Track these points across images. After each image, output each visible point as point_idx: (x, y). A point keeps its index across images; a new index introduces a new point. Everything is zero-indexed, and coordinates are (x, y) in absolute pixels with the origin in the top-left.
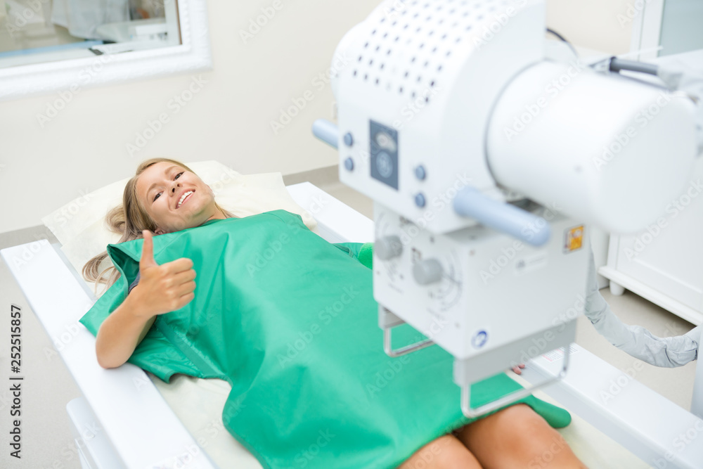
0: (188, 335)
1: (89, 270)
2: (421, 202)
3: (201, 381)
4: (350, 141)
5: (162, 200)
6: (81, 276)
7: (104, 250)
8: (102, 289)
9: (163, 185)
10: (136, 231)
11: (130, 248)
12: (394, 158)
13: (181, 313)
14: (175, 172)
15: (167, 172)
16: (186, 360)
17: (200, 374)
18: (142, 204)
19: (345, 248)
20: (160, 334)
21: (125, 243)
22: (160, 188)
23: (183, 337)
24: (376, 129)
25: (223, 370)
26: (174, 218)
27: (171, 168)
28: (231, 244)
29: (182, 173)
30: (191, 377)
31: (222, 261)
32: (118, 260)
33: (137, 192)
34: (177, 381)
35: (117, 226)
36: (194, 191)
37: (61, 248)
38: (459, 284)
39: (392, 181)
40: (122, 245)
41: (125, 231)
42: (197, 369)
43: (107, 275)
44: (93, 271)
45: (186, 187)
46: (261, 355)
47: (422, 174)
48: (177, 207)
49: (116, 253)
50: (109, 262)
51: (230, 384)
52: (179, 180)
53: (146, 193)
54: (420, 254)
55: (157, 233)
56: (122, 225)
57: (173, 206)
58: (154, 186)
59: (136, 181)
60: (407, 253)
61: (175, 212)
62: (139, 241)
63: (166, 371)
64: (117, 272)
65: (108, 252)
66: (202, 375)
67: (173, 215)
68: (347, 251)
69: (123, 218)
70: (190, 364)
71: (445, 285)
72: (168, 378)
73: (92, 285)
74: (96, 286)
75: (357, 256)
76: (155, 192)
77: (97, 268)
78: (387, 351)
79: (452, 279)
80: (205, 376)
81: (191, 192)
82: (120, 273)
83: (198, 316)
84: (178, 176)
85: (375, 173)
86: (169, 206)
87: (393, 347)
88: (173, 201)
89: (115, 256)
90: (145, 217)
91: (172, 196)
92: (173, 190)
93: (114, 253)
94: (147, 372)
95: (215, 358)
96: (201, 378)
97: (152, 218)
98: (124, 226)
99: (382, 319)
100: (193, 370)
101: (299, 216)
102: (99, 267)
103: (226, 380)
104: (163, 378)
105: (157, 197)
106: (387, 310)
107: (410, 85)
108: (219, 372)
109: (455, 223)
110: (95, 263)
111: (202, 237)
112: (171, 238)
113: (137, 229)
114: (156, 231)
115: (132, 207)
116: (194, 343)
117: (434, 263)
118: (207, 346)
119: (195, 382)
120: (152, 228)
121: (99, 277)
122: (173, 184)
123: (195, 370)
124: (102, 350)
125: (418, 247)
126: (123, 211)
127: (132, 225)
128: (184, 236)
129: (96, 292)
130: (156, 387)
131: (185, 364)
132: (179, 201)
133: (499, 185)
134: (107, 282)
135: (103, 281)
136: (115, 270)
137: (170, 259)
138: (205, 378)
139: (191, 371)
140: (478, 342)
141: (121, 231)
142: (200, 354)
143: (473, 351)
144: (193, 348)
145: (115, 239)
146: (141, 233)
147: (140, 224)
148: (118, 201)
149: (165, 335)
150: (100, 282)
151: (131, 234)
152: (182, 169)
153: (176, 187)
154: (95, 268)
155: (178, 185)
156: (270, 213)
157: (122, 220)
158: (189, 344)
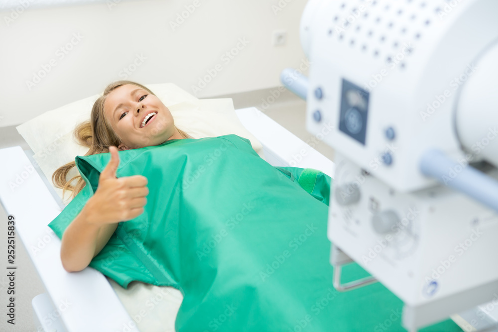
0: (145, 244)
1: (58, 177)
2: (388, 160)
3: (155, 288)
4: (320, 95)
5: (128, 119)
6: (51, 182)
7: (73, 159)
8: (69, 196)
9: (129, 105)
10: (102, 145)
11: (95, 160)
12: (363, 115)
13: (140, 223)
14: (139, 94)
15: (133, 94)
16: (143, 267)
17: (155, 281)
18: (109, 122)
19: (287, 172)
20: (119, 241)
21: (92, 156)
22: (126, 108)
23: (140, 245)
24: (347, 87)
25: (176, 280)
26: (138, 136)
27: (136, 91)
28: (189, 165)
29: (146, 96)
30: (147, 284)
31: (180, 180)
32: (85, 170)
33: (104, 110)
34: (134, 287)
35: (84, 139)
36: (157, 113)
37: (33, 156)
38: (416, 238)
39: (360, 137)
40: (89, 157)
41: (92, 145)
42: (152, 276)
43: (74, 183)
44: (61, 178)
45: (149, 109)
46: (213, 272)
47: (391, 135)
48: (141, 126)
49: (83, 164)
50: (76, 171)
51: (182, 293)
52: (144, 102)
53: (113, 111)
54: (377, 204)
55: (120, 148)
56: (89, 139)
57: (137, 126)
58: (120, 106)
59: (105, 100)
60: (365, 201)
61: (139, 130)
62: (105, 155)
63: (125, 278)
64: (83, 181)
65: (76, 163)
66: (157, 282)
67: (137, 134)
68: (289, 175)
69: (90, 133)
70: (146, 271)
71: (402, 236)
72: (127, 285)
73: (59, 191)
74: (64, 192)
75: (297, 180)
76: (121, 111)
77: (65, 175)
78: (336, 285)
79: (409, 230)
80: (159, 283)
81: (154, 113)
82: (85, 182)
83: (155, 228)
84: (142, 98)
85: (343, 127)
86: (134, 125)
87: (342, 281)
88: (138, 120)
89: (82, 167)
90: (110, 133)
91: (137, 116)
92: (138, 111)
93: (81, 164)
94: (108, 277)
95: (169, 267)
96: (156, 285)
97: (117, 135)
98: (92, 140)
99: (334, 257)
100: (149, 278)
101: (248, 141)
102: (68, 176)
103: (178, 289)
104: (122, 284)
105: (123, 115)
106: (339, 250)
107: (386, 49)
108: (173, 281)
109: (419, 182)
110: (64, 171)
111: (162, 156)
112: (134, 154)
113: (103, 144)
114: (119, 147)
115: (99, 122)
116: (150, 252)
117: (393, 215)
118: (162, 256)
119: (150, 289)
120: (116, 144)
121: (67, 184)
122: (138, 105)
123: (149, 277)
124: (66, 254)
125: (378, 197)
126: (90, 126)
127: (98, 140)
128: (146, 154)
129: (63, 198)
130: (115, 292)
131: (142, 271)
132: (143, 121)
133: (463, 148)
134: (73, 190)
135: (69, 188)
136: (81, 179)
137: (132, 173)
138: (160, 286)
139: (148, 279)
140: (429, 291)
141: (88, 145)
142: (155, 262)
143: (423, 299)
144: (150, 256)
145: (83, 152)
146: (107, 148)
147: (105, 139)
148: (86, 117)
149: (124, 243)
150: (67, 189)
151: (98, 148)
152: (146, 92)
153: (140, 108)
154: (63, 176)
155: (143, 107)
156: (224, 138)
157: (89, 135)
158: (145, 252)
